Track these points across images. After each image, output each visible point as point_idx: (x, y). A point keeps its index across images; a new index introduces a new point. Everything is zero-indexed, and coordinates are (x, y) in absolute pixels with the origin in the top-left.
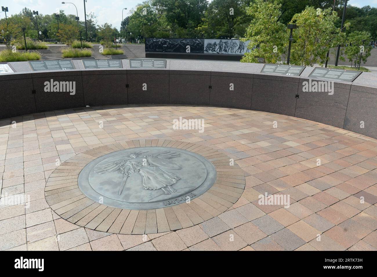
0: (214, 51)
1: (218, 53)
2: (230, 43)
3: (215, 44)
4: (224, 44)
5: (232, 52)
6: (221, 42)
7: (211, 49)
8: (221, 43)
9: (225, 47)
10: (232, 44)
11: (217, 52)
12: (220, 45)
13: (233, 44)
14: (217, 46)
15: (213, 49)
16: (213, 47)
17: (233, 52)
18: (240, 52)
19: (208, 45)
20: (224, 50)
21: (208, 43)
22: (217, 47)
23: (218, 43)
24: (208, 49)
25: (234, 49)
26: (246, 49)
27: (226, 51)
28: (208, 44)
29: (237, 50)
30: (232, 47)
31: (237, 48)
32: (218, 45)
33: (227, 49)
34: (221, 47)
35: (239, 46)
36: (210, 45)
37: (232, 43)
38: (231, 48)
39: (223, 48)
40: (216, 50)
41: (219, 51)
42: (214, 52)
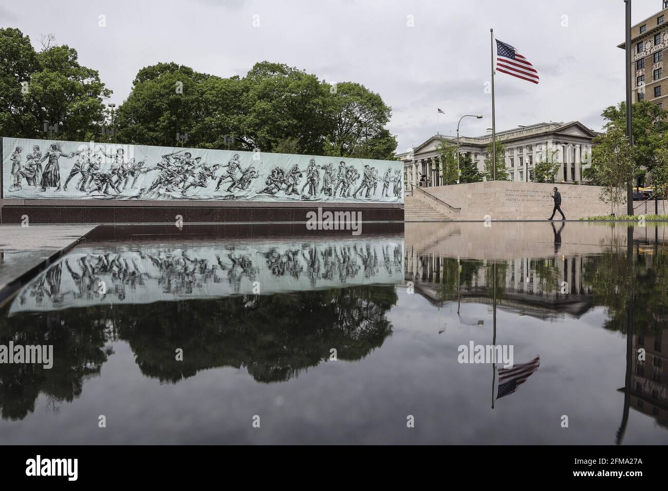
0: (294, 191)
1: (307, 199)
2: (338, 169)
3: (295, 171)
4: (322, 173)
5: (346, 194)
6: (312, 164)
7: (284, 186)
8: (315, 168)
9: (325, 181)
10: (344, 171)
11: (303, 197)
12: (311, 175)
13: (348, 172)
14: (301, 176)
15: (289, 186)
16: (291, 181)
17: (348, 195)
18: (366, 196)
19: (273, 175)
20: (323, 189)
21: (274, 169)
22: (303, 181)
23: (305, 168)
24: (273, 186)
25: (351, 186)
26: (380, 185)
27: (327, 191)
28: (273, 172)
29: (358, 187)
30: (346, 181)
31: (359, 183)
32: (304, 175)
33: (333, 187)
34: (312, 180)
35: (362, 177)
36: (278, 173)
37: (342, 170)
38: (341, 184)
39: (321, 184)
40: (299, 188)
41: (310, 192)
42: (293, 196)
